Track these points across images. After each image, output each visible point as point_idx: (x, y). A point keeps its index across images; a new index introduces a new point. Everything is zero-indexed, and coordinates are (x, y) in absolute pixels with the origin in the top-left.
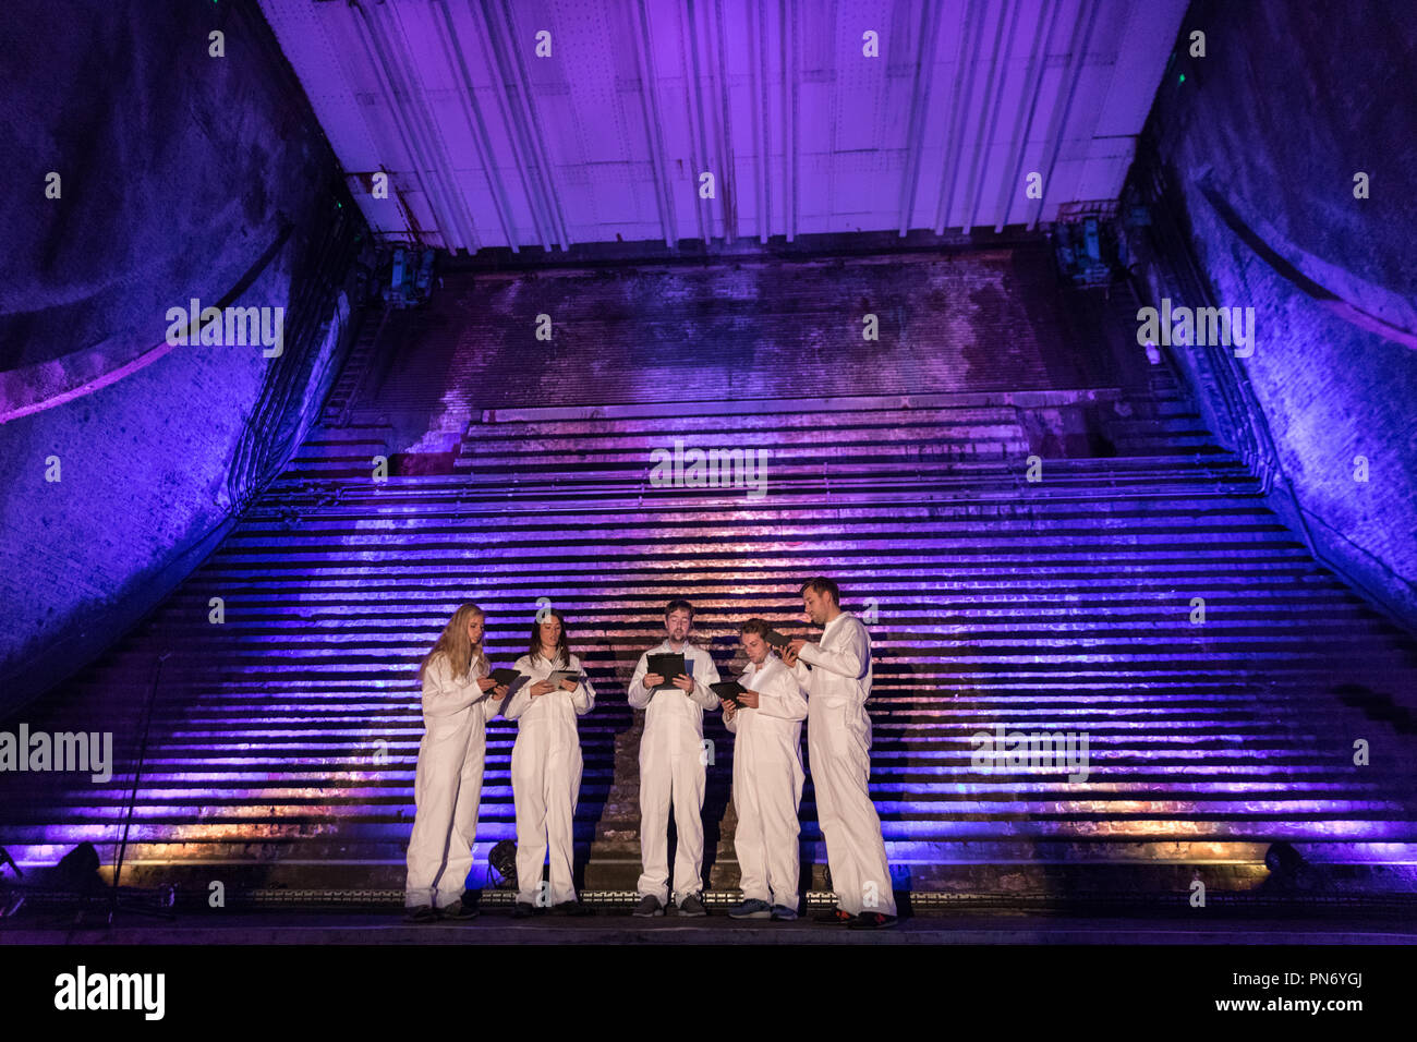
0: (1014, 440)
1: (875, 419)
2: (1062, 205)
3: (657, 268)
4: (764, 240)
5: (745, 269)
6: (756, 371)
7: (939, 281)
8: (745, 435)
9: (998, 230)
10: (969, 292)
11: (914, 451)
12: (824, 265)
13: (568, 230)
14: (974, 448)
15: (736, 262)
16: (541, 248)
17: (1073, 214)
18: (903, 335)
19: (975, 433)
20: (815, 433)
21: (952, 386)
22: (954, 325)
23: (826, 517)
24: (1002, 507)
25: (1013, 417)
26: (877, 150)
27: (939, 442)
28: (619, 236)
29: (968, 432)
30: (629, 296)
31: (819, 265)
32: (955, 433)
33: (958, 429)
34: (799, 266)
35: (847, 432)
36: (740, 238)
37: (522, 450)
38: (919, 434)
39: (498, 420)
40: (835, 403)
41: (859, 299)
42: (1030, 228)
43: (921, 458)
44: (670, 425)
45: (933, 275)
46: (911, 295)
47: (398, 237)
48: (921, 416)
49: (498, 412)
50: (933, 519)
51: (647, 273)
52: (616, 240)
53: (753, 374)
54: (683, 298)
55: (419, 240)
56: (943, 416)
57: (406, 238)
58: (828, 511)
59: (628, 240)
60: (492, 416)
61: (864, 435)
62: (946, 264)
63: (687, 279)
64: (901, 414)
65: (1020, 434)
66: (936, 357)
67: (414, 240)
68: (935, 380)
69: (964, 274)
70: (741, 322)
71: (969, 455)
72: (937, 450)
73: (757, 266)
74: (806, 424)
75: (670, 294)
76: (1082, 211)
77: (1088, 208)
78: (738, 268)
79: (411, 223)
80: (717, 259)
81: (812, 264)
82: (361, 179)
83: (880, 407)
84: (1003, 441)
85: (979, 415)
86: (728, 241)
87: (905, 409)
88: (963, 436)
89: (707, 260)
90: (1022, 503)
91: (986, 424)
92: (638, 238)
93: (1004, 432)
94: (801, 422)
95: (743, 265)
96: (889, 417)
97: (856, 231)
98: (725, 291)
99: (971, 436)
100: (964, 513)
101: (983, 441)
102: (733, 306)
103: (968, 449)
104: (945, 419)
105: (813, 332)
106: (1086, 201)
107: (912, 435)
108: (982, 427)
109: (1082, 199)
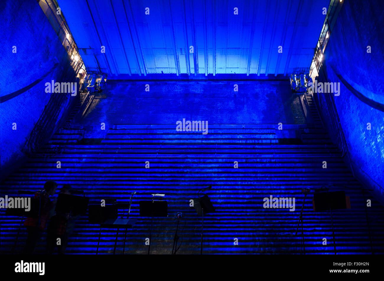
0: (274, 139)
1: (234, 131)
2: (294, 68)
3: (173, 82)
4: (206, 75)
5: (200, 84)
6: (199, 115)
7: (257, 90)
8: (194, 135)
9: (276, 75)
10: (266, 94)
11: (244, 142)
12: (224, 83)
13: (146, 69)
14: (262, 141)
15: (197, 81)
16: (138, 75)
17: (297, 71)
18: (245, 106)
19: (263, 137)
20: (215, 135)
21: (258, 122)
22: (261, 104)
23: (214, 161)
24: (267, 159)
25: (275, 132)
26: (240, 48)
27: (252, 139)
28: (162, 72)
29: (261, 136)
30: (164, 91)
31: (222, 83)
32: (257, 136)
33: (258, 135)
34: (216, 83)
35: (225, 135)
36: (199, 74)
37: (123, 138)
38: (246, 137)
39: (118, 128)
40: (222, 126)
41: (233, 94)
42: (285, 75)
43: (246, 144)
44: (171, 131)
45: (256, 88)
46: (249, 94)
47: (94, 70)
48: (247, 131)
49: (118, 126)
50: (246, 162)
51: (170, 84)
52: (161, 73)
53: (198, 116)
54: (180, 92)
55: (100, 71)
56: (254, 131)
57: (96, 70)
58: (215, 159)
59: (165, 73)
60: (116, 127)
61: (230, 136)
62: (260, 85)
63: (182, 86)
64: (242, 130)
65: (276, 138)
66: (254, 113)
67: (99, 70)
68: (253, 120)
69: (265, 88)
70: (197, 100)
71: (260, 143)
72: (251, 142)
73: (204, 83)
74: (213, 132)
75: (176, 91)
76: (300, 71)
77: (301, 70)
78: (198, 83)
79: (98, 65)
80: (192, 80)
81: (220, 83)
82: (83, 50)
83: (235, 128)
84: (271, 139)
85: (265, 131)
86: (195, 75)
87: (243, 128)
88: (259, 138)
89: (189, 81)
90: (273, 158)
91: (267, 134)
92: (168, 73)
93: (271, 136)
94: (211, 132)
95: (199, 83)
96: (238, 131)
97: (234, 73)
98: (193, 90)
99: (262, 137)
100: (256, 161)
101: (265, 139)
102: (195, 95)
103: (260, 142)
104: (255, 132)
105: (219, 104)
106: (301, 68)
107: (244, 137)
108: (265, 135)
109: (300, 67)
